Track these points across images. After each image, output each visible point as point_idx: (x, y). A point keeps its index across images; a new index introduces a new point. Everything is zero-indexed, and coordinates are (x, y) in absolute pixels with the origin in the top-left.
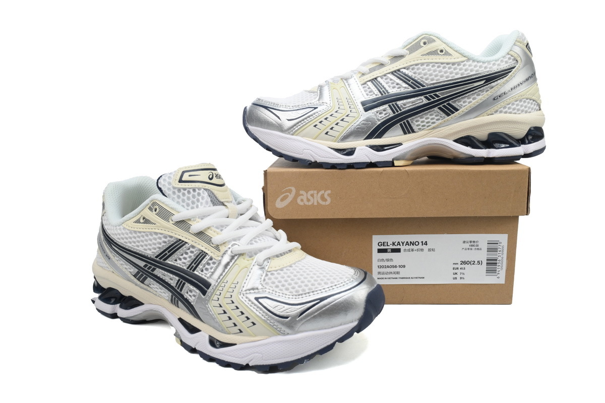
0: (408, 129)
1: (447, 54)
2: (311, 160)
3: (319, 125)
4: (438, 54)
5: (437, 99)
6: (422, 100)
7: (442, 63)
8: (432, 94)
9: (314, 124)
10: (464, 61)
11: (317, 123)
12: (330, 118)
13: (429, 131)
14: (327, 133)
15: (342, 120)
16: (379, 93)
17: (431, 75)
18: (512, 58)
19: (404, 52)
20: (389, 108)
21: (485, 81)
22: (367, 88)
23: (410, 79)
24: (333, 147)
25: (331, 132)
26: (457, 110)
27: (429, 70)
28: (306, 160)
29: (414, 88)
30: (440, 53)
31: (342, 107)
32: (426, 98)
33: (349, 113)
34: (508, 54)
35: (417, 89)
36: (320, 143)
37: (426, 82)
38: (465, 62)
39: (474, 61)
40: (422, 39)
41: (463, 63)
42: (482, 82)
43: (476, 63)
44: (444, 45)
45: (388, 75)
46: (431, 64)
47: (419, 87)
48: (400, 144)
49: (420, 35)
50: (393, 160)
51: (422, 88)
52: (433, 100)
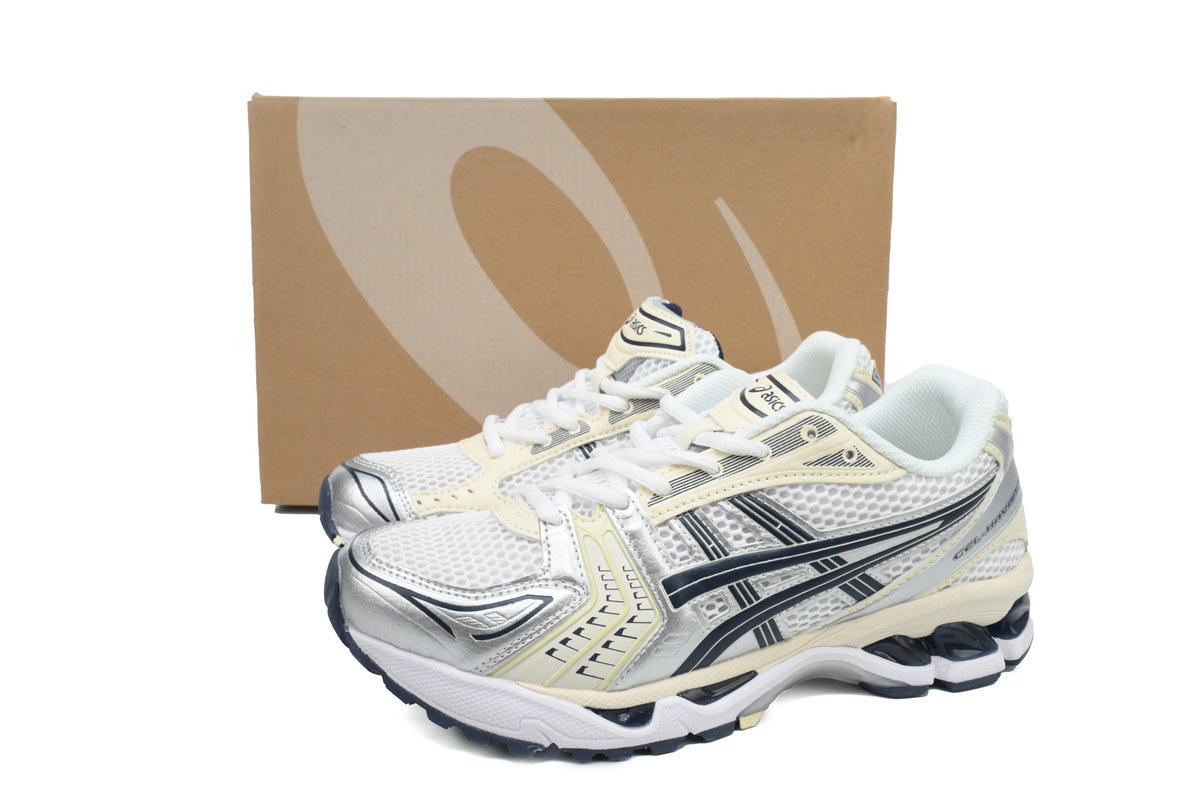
0: (770, 637)
1: (863, 462)
2: (542, 743)
3: (561, 651)
4: (844, 463)
5: (839, 567)
6: (806, 572)
7: (852, 485)
8: (828, 558)
9: (548, 648)
10: (898, 480)
11: (556, 644)
12: (588, 630)
13: (815, 634)
14: (581, 671)
15: (619, 633)
16: (703, 554)
17: (826, 512)
18: (991, 458)
19: (756, 447)
20: (730, 595)
21: (940, 523)
22: (670, 538)
23: (776, 520)
24: (598, 706)
25: (592, 668)
26: (879, 587)
27: (823, 501)
28: (530, 743)
29: (787, 542)
30: (848, 461)
31: (614, 596)
32: (816, 566)
33: (634, 611)
34: (984, 451)
35: (795, 545)
36: (566, 698)
37: (815, 527)
38: (901, 482)
39: (919, 476)
40: (806, 421)
41: (897, 484)
42: (936, 525)
43: (923, 482)
44: (855, 437)
45: (721, 503)
46: (829, 487)
47: (799, 541)
48: (752, 675)
49: (797, 411)
50: (738, 718)
51: (806, 542)
52: (830, 571)
